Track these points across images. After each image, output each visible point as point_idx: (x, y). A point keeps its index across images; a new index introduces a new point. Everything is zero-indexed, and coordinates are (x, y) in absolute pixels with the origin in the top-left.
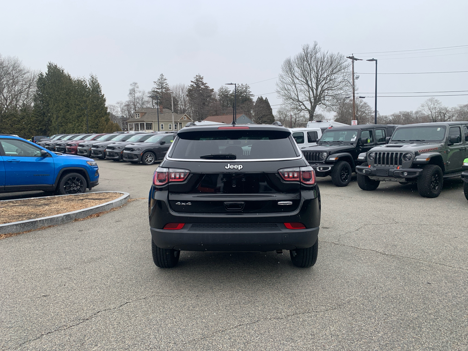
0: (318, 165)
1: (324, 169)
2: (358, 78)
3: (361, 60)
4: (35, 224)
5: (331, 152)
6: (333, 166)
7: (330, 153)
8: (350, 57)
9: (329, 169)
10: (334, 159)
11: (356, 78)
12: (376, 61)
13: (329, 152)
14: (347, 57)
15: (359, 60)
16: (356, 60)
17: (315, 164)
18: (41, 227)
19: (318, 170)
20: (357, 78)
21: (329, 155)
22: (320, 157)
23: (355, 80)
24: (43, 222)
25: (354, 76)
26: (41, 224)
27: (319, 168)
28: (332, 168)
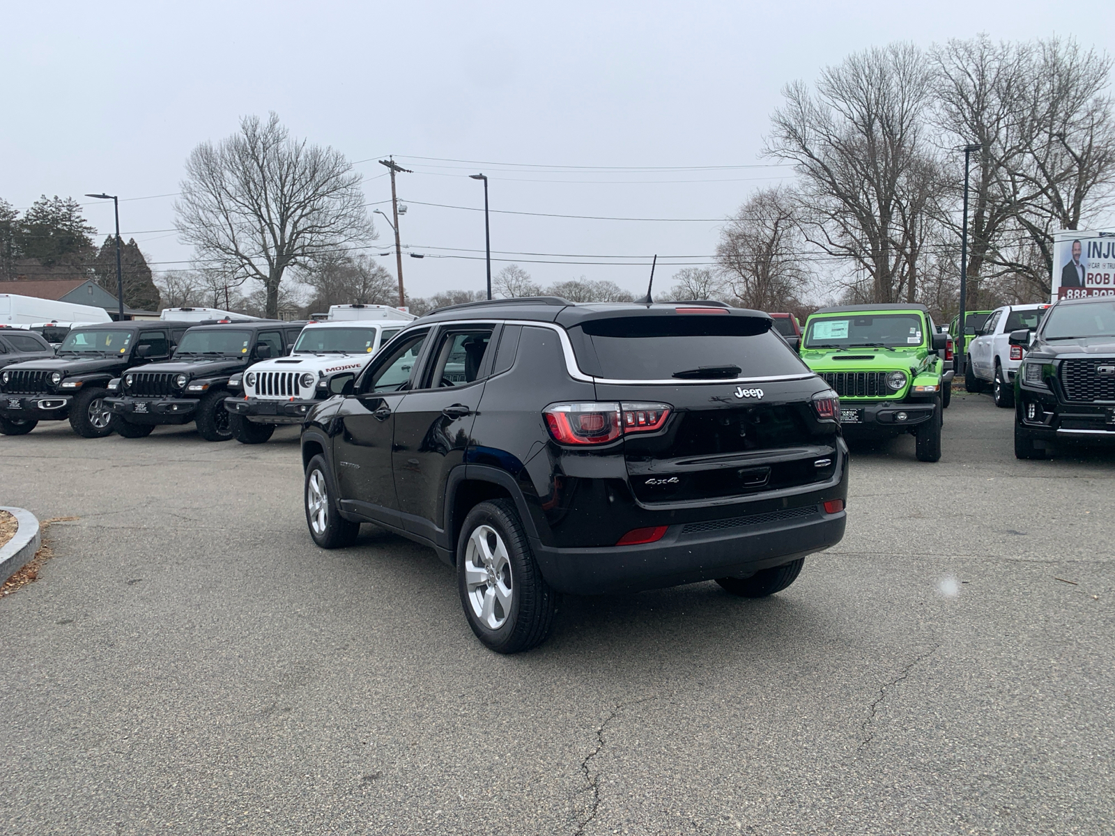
2: (405, 211)
3: (408, 171)
8: (385, 163)
11: (400, 211)
12: (485, 179)
14: (380, 162)
15: (404, 170)
16: (399, 169)
20: (403, 211)
23: (398, 216)
25: (396, 207)
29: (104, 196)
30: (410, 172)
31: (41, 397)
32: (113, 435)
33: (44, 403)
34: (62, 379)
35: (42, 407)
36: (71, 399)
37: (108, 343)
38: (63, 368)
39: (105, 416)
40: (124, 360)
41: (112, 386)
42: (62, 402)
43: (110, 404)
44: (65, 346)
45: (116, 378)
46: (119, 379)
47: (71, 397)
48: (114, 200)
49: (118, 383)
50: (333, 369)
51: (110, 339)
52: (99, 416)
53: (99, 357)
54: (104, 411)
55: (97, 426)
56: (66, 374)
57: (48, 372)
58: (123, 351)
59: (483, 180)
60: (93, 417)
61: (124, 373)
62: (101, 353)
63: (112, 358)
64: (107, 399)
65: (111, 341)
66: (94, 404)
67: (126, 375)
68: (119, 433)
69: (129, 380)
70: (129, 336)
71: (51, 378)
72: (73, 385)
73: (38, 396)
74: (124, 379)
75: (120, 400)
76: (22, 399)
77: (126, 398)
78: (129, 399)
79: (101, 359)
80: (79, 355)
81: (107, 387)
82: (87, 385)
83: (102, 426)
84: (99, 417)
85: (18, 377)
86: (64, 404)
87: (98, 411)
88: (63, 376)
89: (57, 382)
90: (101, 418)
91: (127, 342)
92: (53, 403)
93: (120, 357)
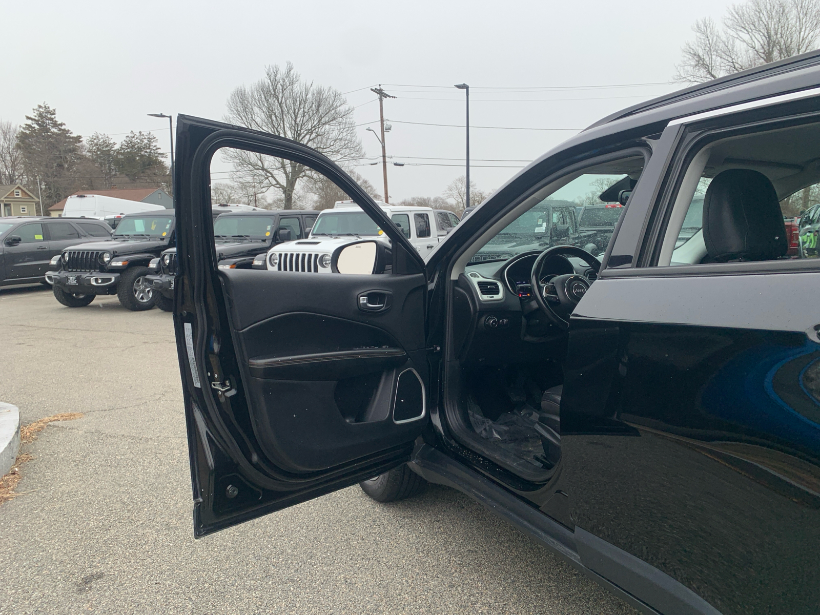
2: (390, 129)
3: (393, 97)
8: (375, 91)
11: (386, 129)
12: (467, 88)
14: (372, 90)
15: (390, 97)
16: (386, 96)
20: (389, 129)
23: (385, 133)
25: (383, 126)
29: (162, 116)
30: (395, 97)
31: (94, 274)
32: (155, 308)
33: (96, 280)
34: (111, 259)
35: (94, 283)
36: (118, 277)
37: (153, 228)
38: (112, 249)
39: (148, 291)
40: (166, 242)
41: (153, 265)
42: (110, 279)
43: (151, 281)
44: (118, 231)
45: (157, 257)
46: (159, 259)
47: (119, 274)
48: (169, 119)
49: (158, 262)
51: (154, 224)
52: (143, 291)
53: (145, 240)
54: (146, 287)
55: (141, 301)
56: (115, 255)
57: (100, 252)
58: (164, 234)
59: (466, 90)
60: (138, 292)
61: (163, 253)
62: (147, 237)
63: (156, 240)
64: (148, 277)
65: (155, 226)
66: (138, 281)
67: (165, 255)
68: (160, 308)
69: (167, 260)
70: (170, 221)
71: (103, 258)
72: (120, 264)
73: (91, 274)
74: (163, 259)
75: (158, 277)
76: (78, 276)
77: (164, 276)
78: (166, 277)
79: (145, 241)
80: (129, 238)
81: (148, 266)
82: (132, 264)
83: (145, 300)
84: (143, 293)
85: (76, 256)
86: (113, 280)
87: (142, 287)
88: (112, 256)
89: (107, 261)
90: (144, 294)
91: (168, 227)
92: (104, 280)
93: (162, 239)
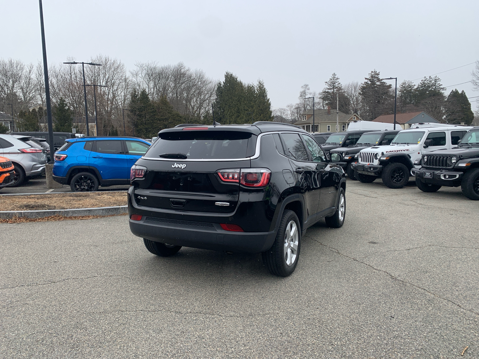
0: (444, 171)
1: (450, 176)
4: (117, 210)
5: (462, 157)
6: (462, 174)
7: (460, 158)
9: (456, 177)
10: (465, 165)
13: (459, 156)
17: (439, 171)
18: (122, 213)
19: (443, 178)
21: (459, 160)
22: (448, 162)
24: (125, 209)
26: (123, 211)
27: (445, 176)
28: (459, 175)
29: (391, 78)
48: (395, 79)
50: (391, 152)
